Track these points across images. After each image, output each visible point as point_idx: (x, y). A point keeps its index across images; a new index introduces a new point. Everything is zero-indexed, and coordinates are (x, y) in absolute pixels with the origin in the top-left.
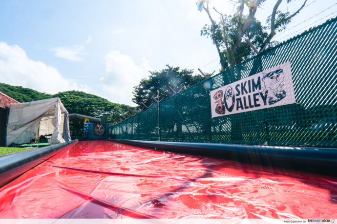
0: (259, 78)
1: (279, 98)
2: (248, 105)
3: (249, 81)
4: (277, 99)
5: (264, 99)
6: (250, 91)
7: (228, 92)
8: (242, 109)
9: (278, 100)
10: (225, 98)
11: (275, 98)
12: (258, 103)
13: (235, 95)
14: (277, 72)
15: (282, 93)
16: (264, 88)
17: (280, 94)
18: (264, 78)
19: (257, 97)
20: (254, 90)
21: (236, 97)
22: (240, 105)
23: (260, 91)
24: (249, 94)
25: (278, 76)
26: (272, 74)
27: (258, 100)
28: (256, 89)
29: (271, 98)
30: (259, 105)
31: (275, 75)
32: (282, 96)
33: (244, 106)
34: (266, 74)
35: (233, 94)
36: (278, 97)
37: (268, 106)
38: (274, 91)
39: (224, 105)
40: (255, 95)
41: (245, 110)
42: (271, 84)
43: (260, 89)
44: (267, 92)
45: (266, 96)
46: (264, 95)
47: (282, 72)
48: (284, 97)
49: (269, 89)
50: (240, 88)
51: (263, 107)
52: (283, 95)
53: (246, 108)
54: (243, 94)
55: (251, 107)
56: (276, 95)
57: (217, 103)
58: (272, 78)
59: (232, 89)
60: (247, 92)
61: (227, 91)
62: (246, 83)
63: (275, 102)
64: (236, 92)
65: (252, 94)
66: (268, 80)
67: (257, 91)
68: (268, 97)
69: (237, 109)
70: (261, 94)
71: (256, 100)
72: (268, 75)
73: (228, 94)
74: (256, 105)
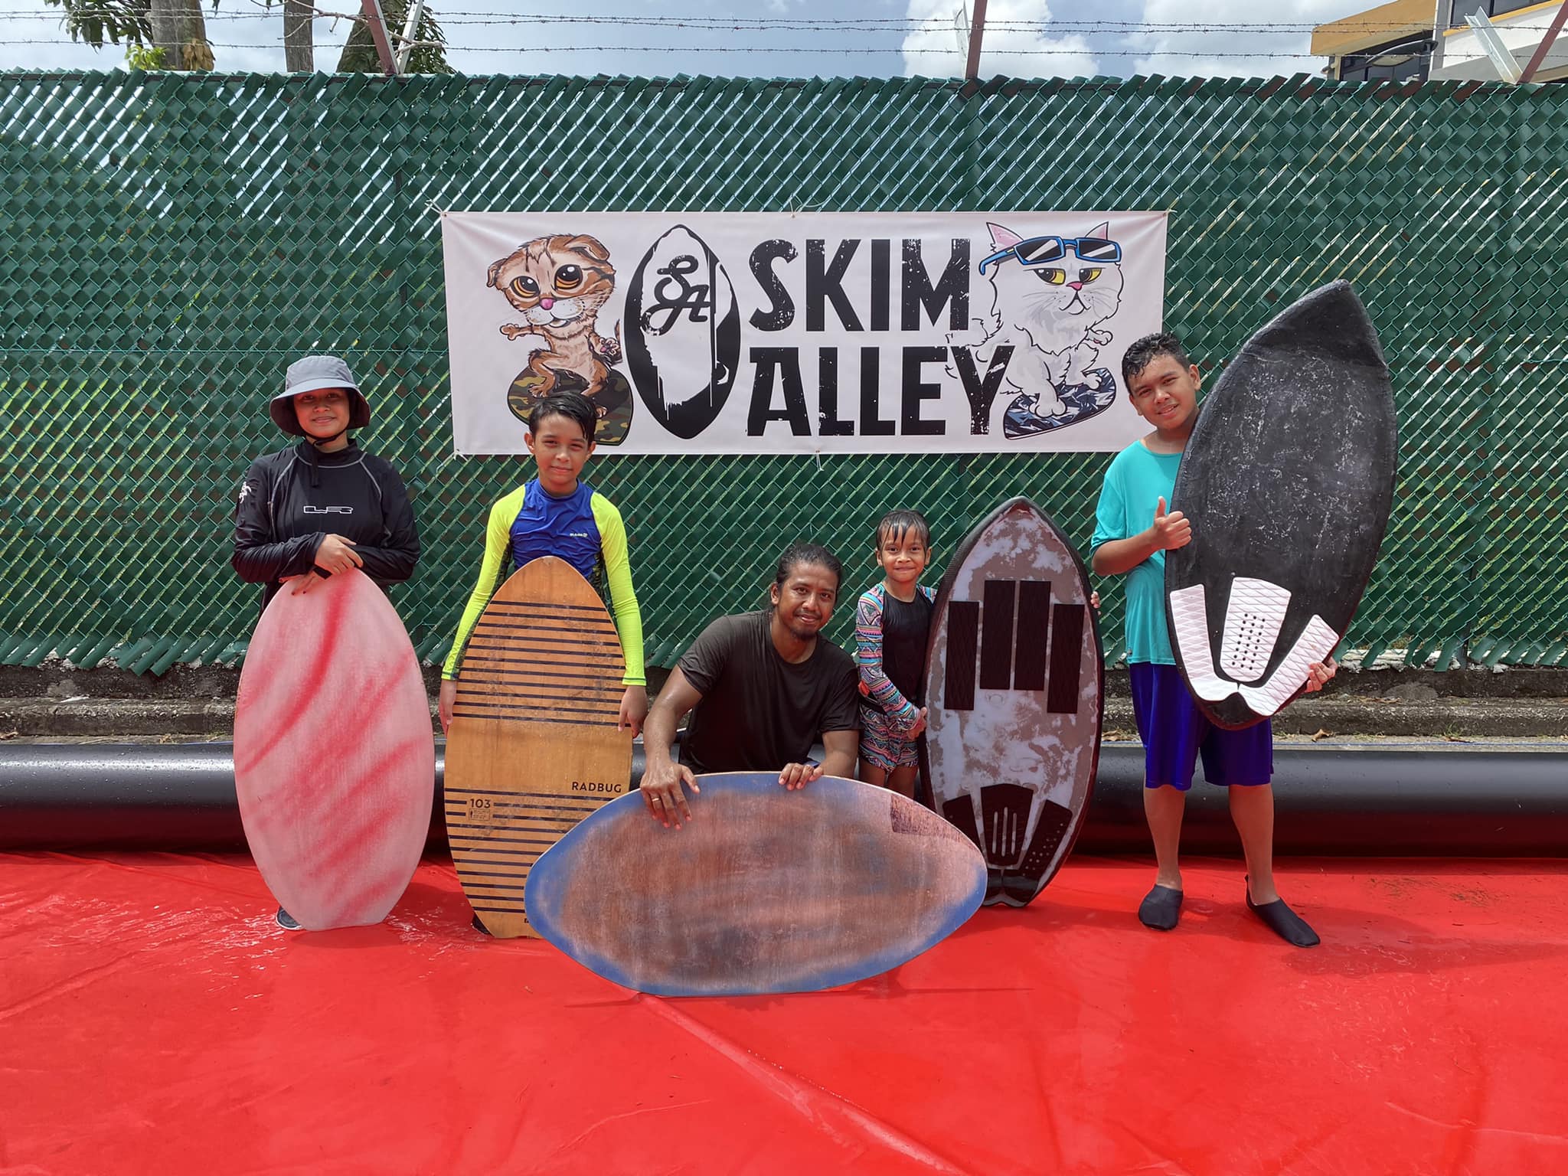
0: (961, 250)
1: (1074, 411)
2: (849, 408)
3: (881, 250)
4: (1059, 408)
5: (981, 394)
6: (880, 322)
7: (674, 271)
8: (801, 428)
9: (1067, 421)
10: (635, 321)
11: (1049, 406)
12: (928, 410)
13: (745, 315)
14: (1085, 246)
15: (1093, 382)
16: (991, 325)
17: (1084, 387)
18: (998, 259)
19: (930, 372)
20: (910, 322)
21: (751, 338)
22: (778, 401)
23: (960, 339)
24: (868, 338)
25: (1085, 277)
26: (1055, 254)
27: (934, 392)
28: (934, 318)
29: (1027, 400)
30: (937, 428)
31: (1071, 264)
32: (1091, 399)
33: (814, 415)
34: (1014, 241)
35: (723, 310)
36: (1068, 402)
37: (995, 442)
38: (1049, 359)
39: (623, 368)
40: (913, 358)
41: (816, 444)
42: (1039, 314)
43: (960, 321)
44: (1003, 354)
45: (994, 380)
46: (982, 372)
47: (1114, 256)
48: (1102, 408)
49: (1019, 341)
50: (792, 275)
51: (958, 440)
52: (1101, 399)
53: (833, 426)
54: (815, 322)
55: (873, 425)
56: (1060, 390)
57: (537, 342)
58: (1048, 276)
59: (713, 260)
60: (851, 322)
61: (662, 260)
62: (848, 249)
63: (1044, 425)
64: (755, 300)
65: (892, 344)
66: (1020, 278)
67: (933, 332)
68: (1003, 386)
69: (756, 427)
70: (963, 357)
71: (915, 391)
72: (1024, 250)
73: (673, 291)
74: (913, 425)
